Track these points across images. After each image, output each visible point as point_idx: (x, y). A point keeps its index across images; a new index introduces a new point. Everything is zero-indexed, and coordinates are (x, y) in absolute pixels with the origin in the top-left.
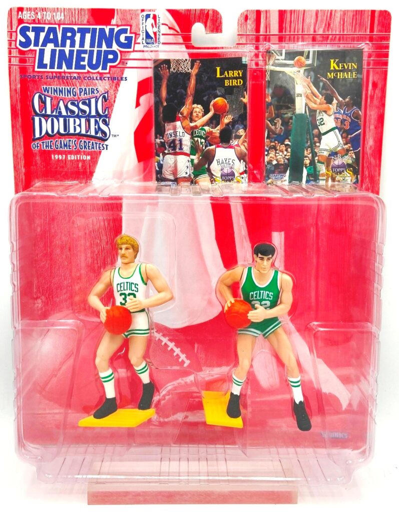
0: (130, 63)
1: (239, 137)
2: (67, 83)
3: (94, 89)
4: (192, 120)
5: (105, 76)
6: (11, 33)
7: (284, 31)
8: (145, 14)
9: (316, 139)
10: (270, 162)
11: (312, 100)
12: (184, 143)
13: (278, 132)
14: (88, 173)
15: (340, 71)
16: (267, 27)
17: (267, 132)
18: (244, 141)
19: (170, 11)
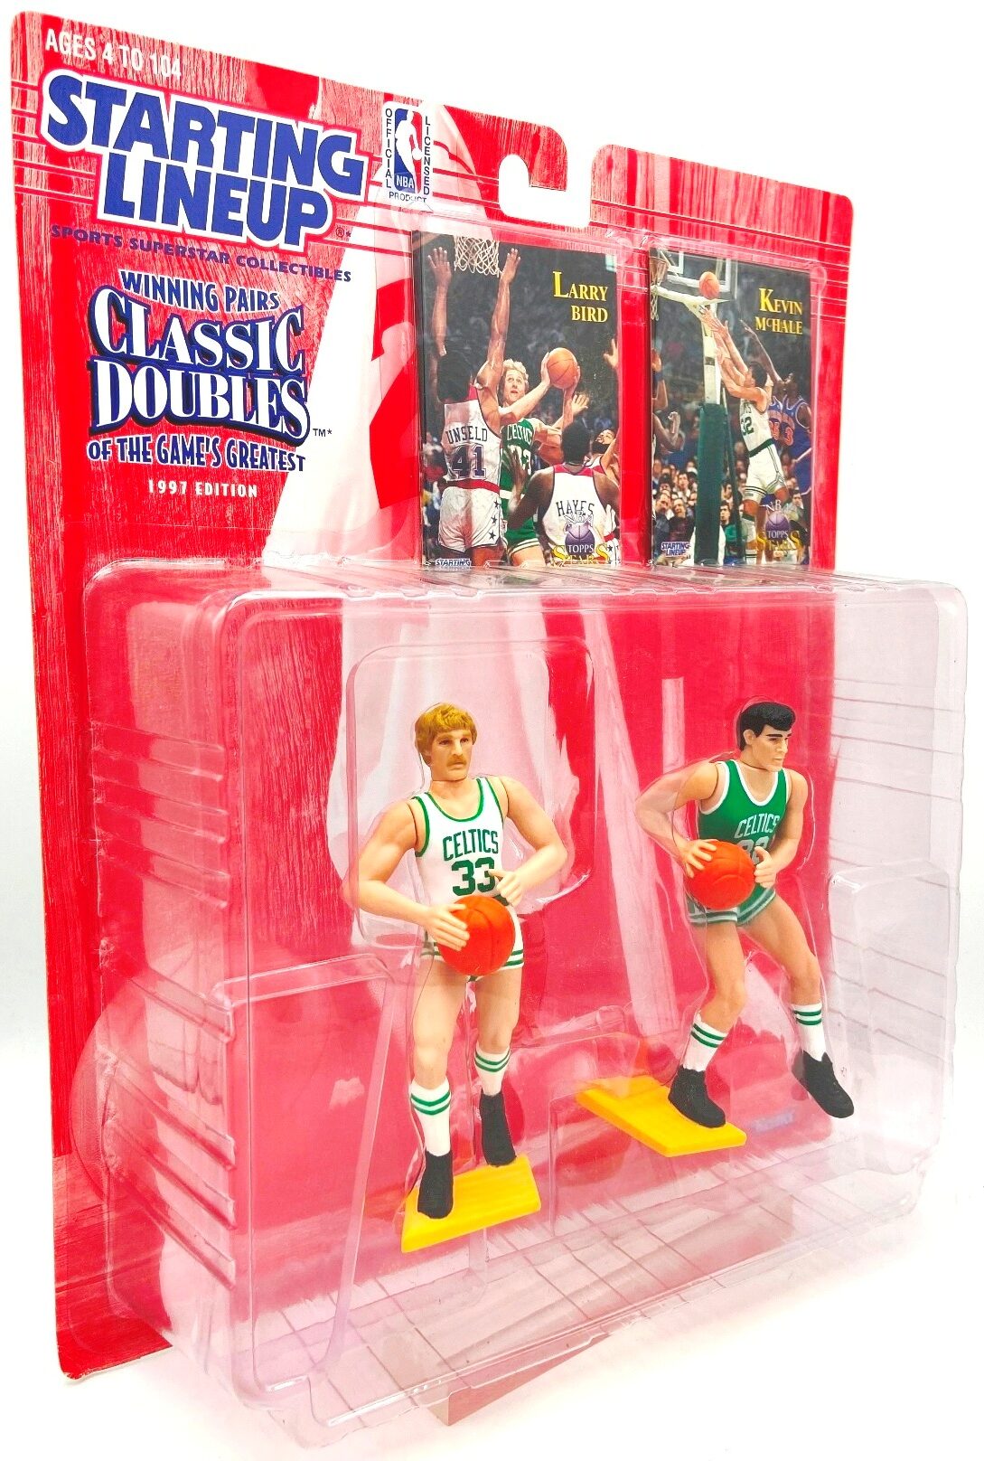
0: (358, 236)
1: (601, 449)
2: (191, 267)
3: (265, 295)
4: (502, 400)
5: (294, 260)
6: (21, 91)
7: (679, 208)
8: (394, 106)
9: (740, 463)
10: (661, 513)
11: (731, 373)
12: (486, 456)
13: (674, 444)
14: (252, 537)
15: (775, 315)
16: (649, 193)
17: (654, 441)
18: (612, 460)
19: (454, 112)
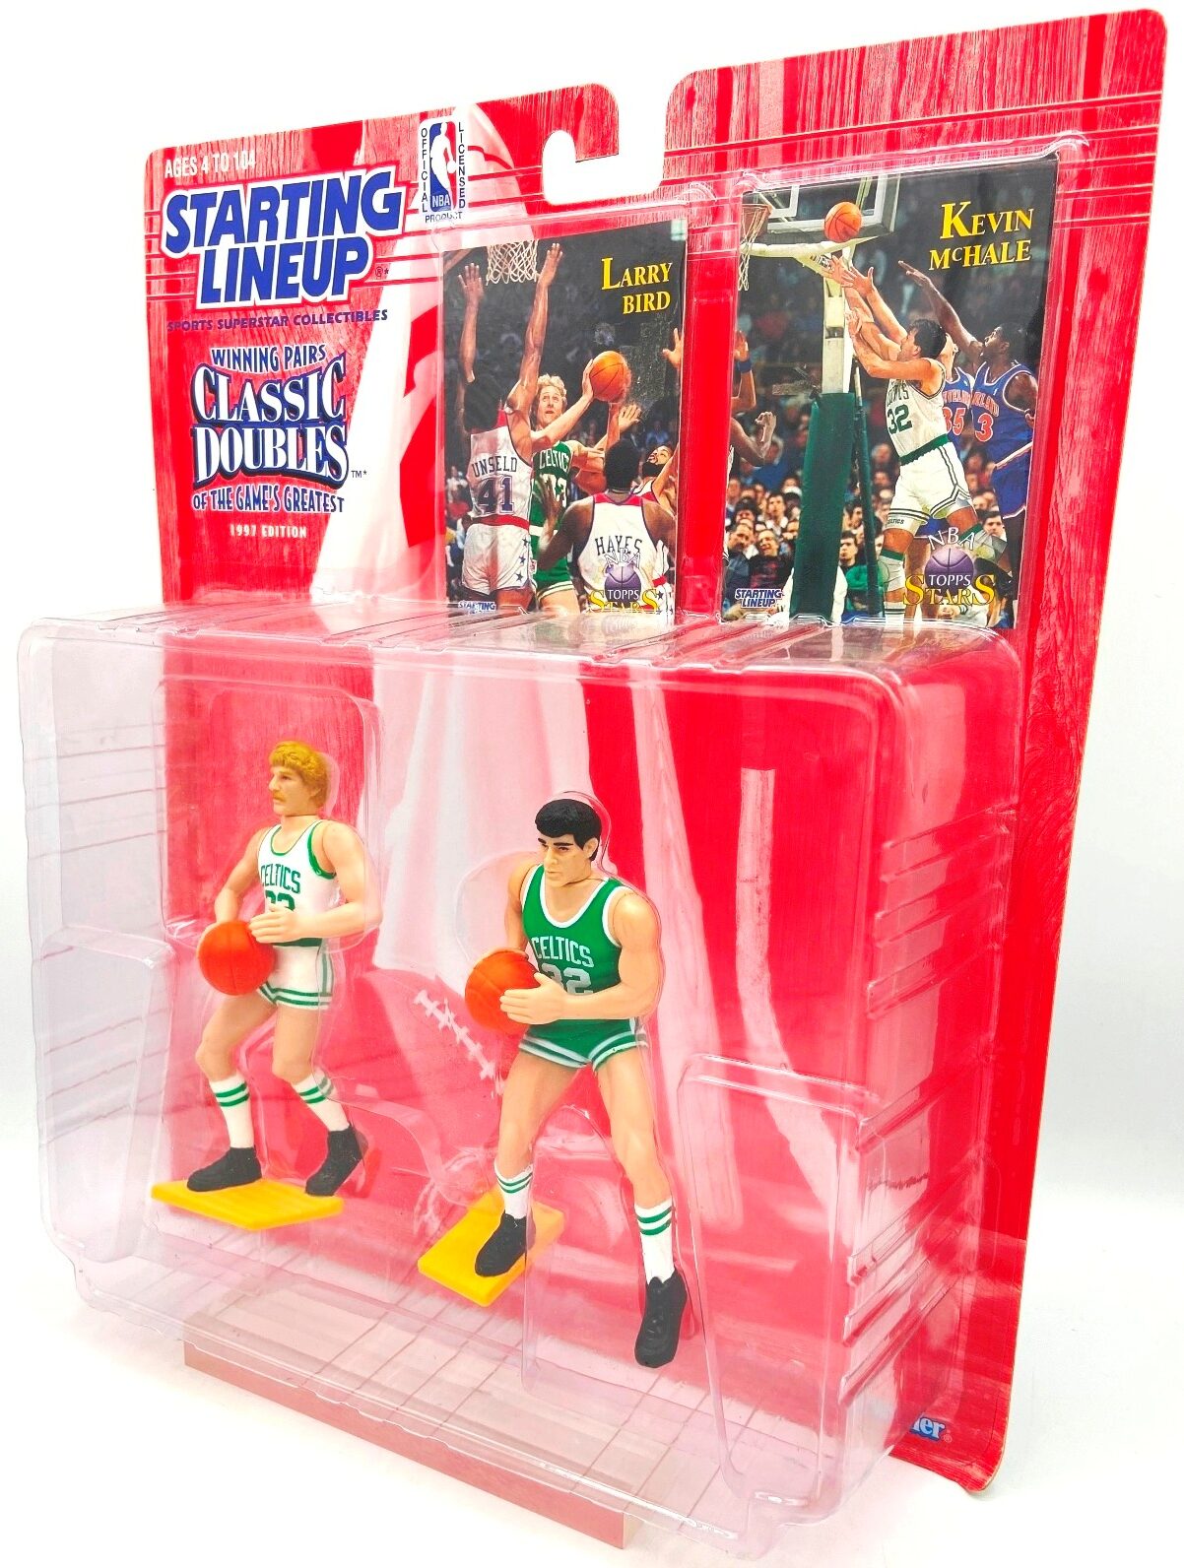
0: (397, 271)
1: (653, 470)
2: (260, 335)
3: (315, 349)
4: (535, 423)
5: (339, 309)
6: (150, 218)
7: (799, 124)
8: (428, 124)
9: (879, 475)
10: (737, 551)
11: (876, 345)
12: (515, 488)
13: (763, 455)
14: (302, 573)
15: (973, 241)
16: (751, 116)
17: (731, 455)
18: (668, 484)
19: (486, 107)
